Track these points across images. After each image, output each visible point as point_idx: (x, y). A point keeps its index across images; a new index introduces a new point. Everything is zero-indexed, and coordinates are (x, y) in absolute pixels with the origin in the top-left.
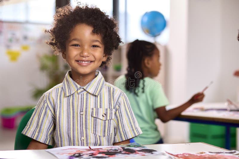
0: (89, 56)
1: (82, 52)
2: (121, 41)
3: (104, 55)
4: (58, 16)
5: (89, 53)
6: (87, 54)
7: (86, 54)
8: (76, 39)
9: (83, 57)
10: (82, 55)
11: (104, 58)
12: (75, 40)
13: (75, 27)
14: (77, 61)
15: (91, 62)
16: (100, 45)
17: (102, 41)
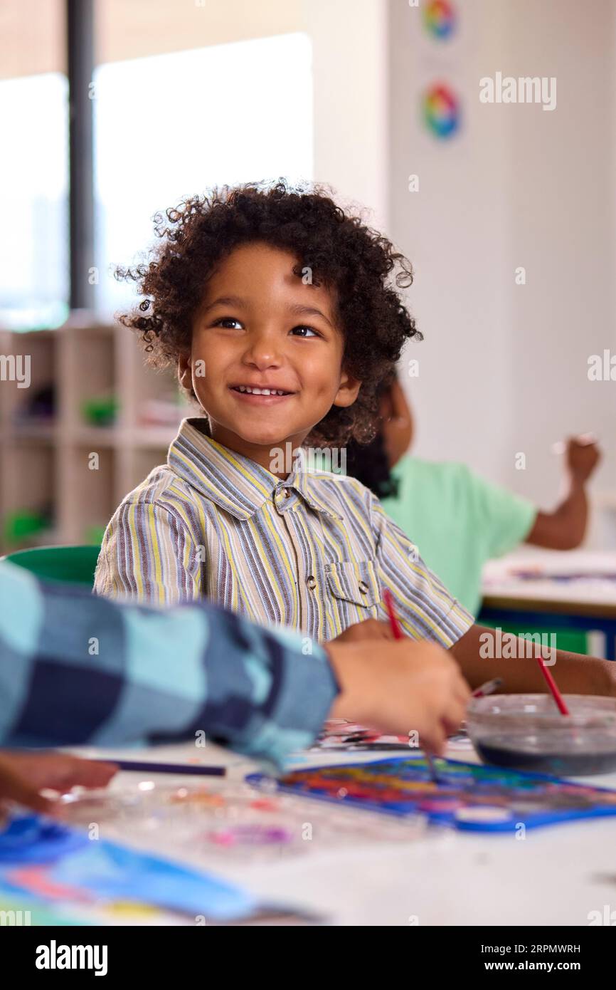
0: (276, 363)
1: (251, 351)
2: (415, 331)
3: (345, 379)
4: (169, 217)
5: (277, 356)
6: (272, 356)
7: (266, 357)
8: (228, 299)
9: (254, 367)
10: (249, 360)
11: (342, 391)
12: (225, 301)
13: (230, 254)
14: (234, 388)
15: (284, 394)
16: (327, 330)
17: (332, 314)
